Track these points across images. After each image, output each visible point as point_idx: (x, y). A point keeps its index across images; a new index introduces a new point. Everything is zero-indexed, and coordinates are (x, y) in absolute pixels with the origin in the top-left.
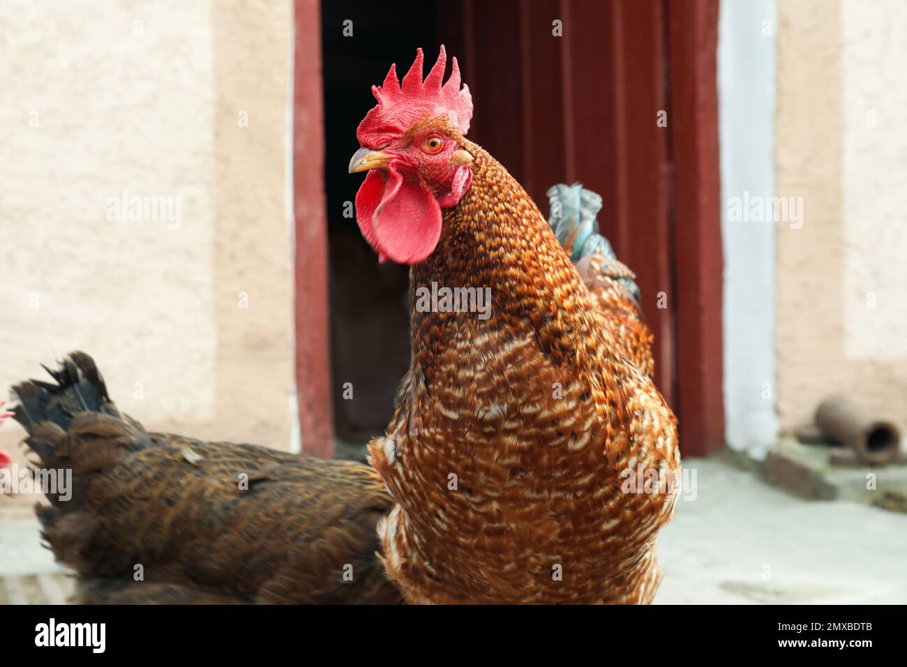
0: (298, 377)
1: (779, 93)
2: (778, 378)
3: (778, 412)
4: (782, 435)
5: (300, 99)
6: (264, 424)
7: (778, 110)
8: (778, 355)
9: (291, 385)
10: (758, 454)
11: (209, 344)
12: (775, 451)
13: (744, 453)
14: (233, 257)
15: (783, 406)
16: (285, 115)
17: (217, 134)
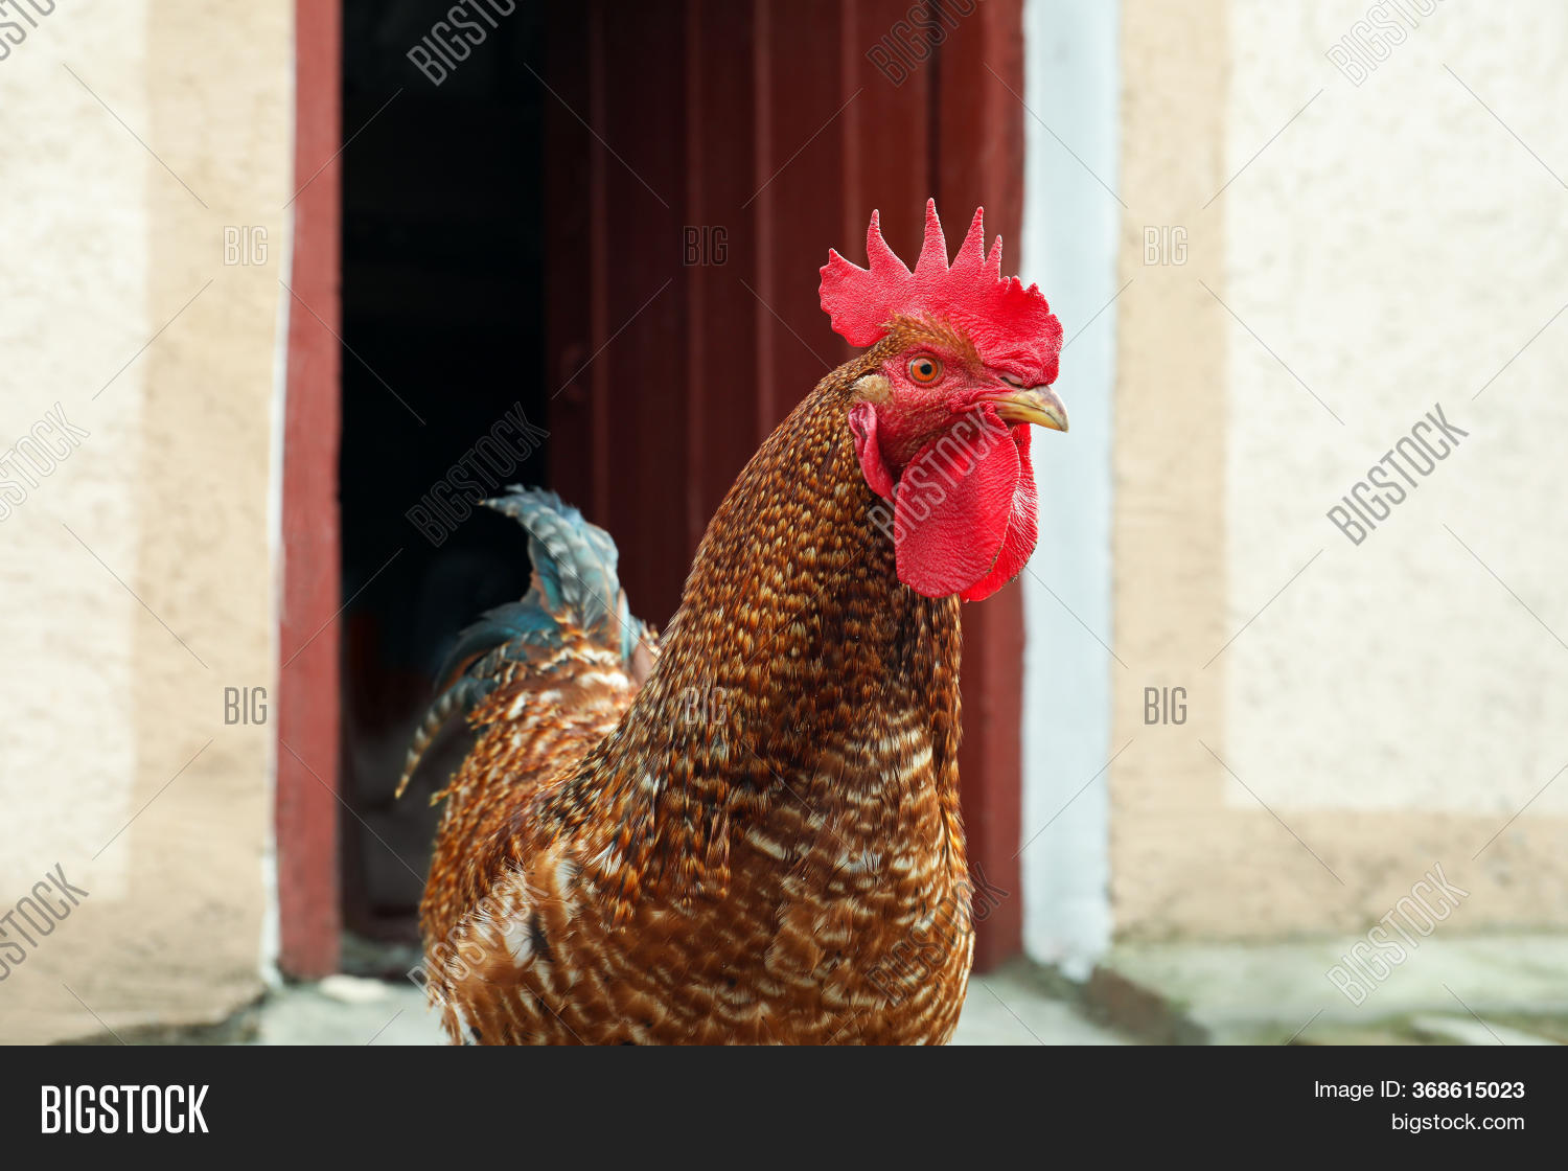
0: (280, 823)
1: (1122, 353)
2: (1112, 838)
3: (1111, 897)
4: (1119, 937)
5: (299, 338)
6: (215, 907)
7: (1119, 383)
8: (1114, 800)
9: (268, 840)
10: (1077, 970)
11: (121, 763)
12: (1106, 965)
13: (1054, 968)
14: (170, 610)
15: (1122, 887)
16: (271, 366)
17: (150, 394)
